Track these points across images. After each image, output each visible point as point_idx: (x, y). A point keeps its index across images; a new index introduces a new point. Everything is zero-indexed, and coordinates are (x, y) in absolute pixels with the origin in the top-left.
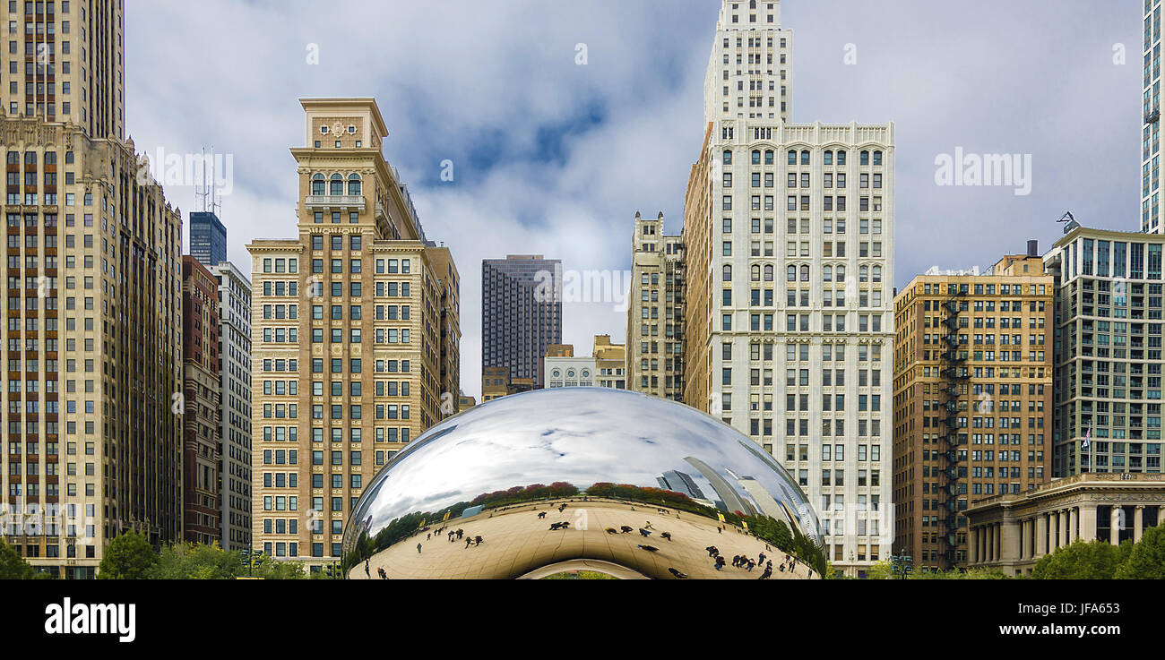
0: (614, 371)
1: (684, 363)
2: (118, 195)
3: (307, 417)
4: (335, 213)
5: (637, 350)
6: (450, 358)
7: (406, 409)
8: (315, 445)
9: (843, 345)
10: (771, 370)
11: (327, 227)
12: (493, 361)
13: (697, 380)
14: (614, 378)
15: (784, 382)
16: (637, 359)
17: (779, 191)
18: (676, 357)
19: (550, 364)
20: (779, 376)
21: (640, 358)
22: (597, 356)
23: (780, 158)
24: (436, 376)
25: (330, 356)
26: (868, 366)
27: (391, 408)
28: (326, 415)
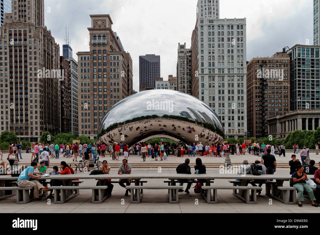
0: (174, 84)
1: (192, 82)
2: (43, 41)
3: (92, 98)
4: (99, 44)
5: (179, 79)
6: (130, 82)
7: (118, 95)
8: (95, 105)
9: (233, 76)
10: (214, 84)
11: (97, 48)
12: (142, 82)
13: (195, 86)
14: (174, 86)
15: (218, 86)
16: (179, 81)
17: (216, 36)
18: (189, 81)
19: (157, 83)
20: (217, 85)
21: (180, 81)
22: (169, 80)
23: (216, 28)
24: (126, 86)
25: (98, 82)
26: (240, 82)
27: (115, 95)
28: (98, 97)
